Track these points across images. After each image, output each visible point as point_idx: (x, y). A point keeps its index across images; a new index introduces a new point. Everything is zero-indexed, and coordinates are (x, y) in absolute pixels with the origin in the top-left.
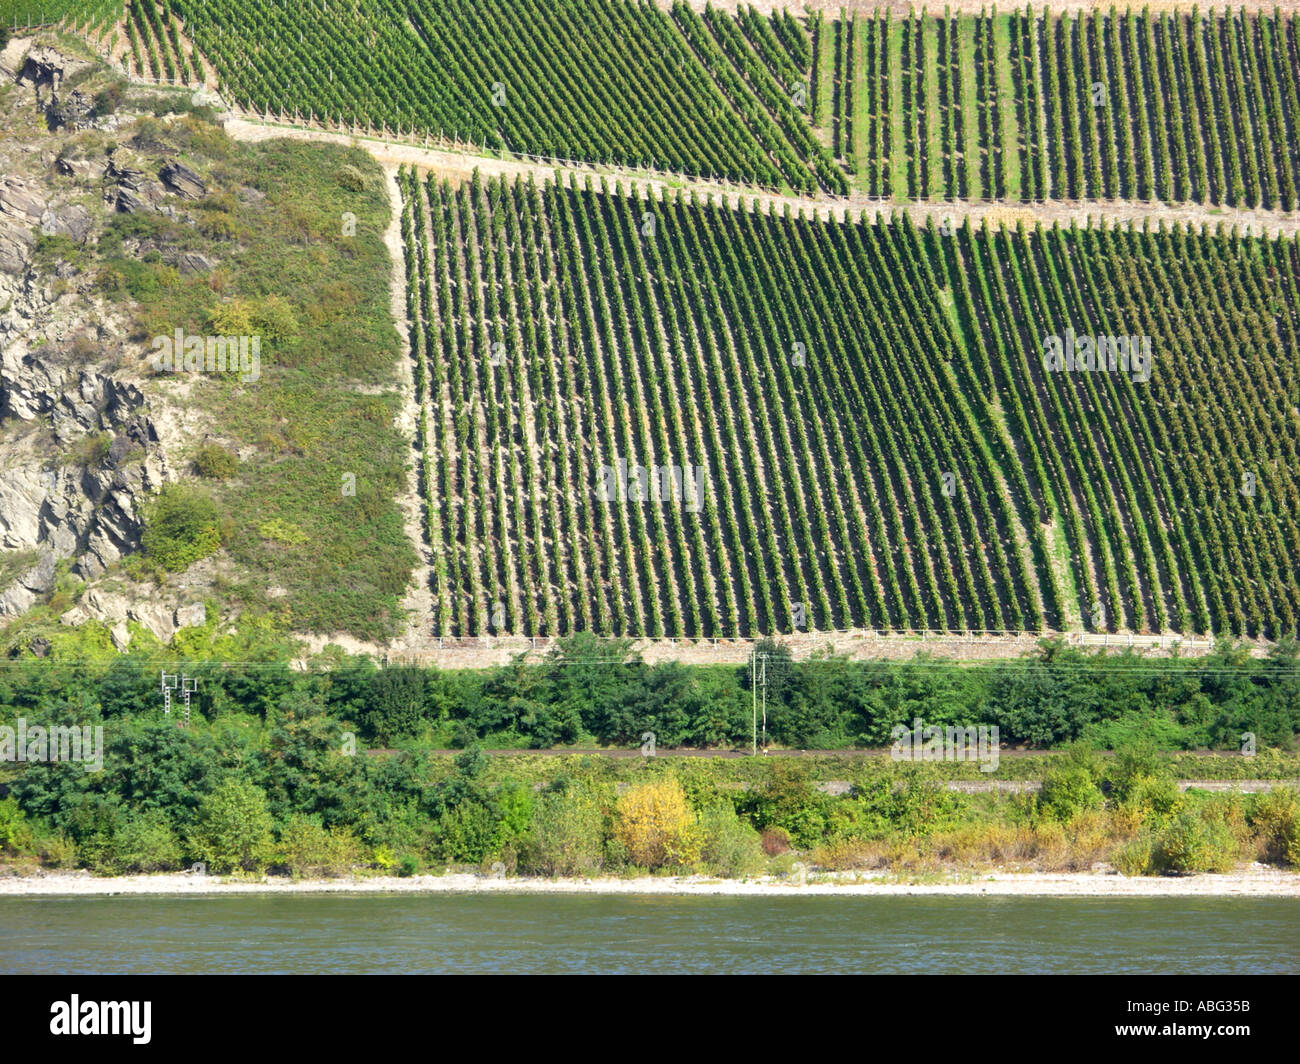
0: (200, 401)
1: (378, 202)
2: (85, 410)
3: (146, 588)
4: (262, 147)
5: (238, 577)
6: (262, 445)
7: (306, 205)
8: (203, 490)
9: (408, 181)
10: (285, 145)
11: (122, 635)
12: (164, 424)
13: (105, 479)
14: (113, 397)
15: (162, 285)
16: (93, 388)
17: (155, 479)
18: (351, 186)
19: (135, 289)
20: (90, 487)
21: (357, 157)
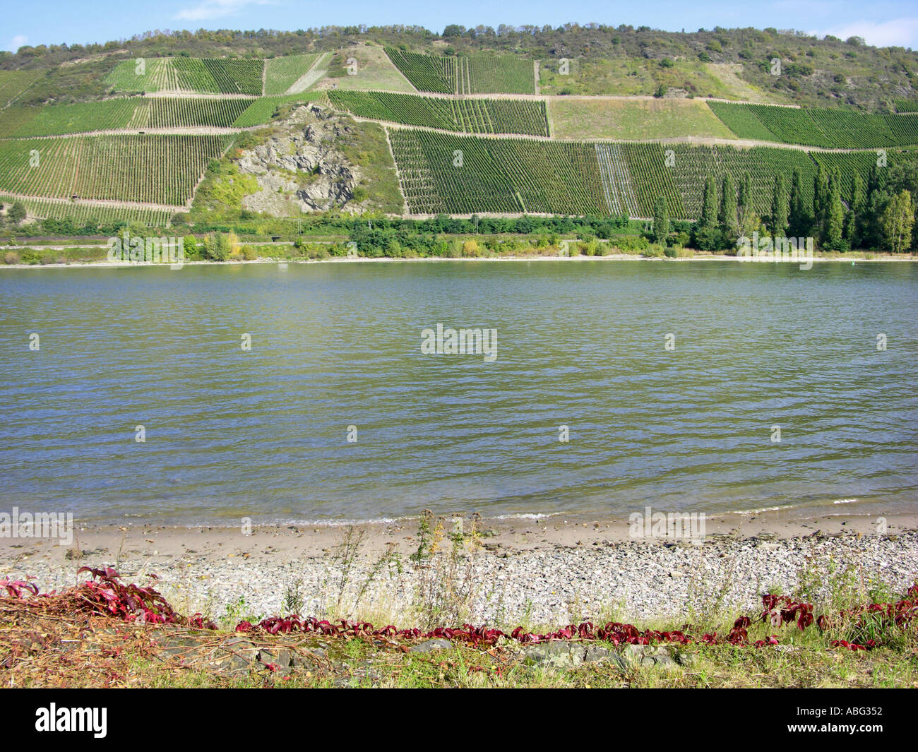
0: (360, 171)
1: (384, 133)
2: (336, 172)
3: (356, 205)
4: (362, 123)
5: (373, 203)
6: (372, 179)
7: (372, 134)
8: (361, 187)
9: (389, 129)
10: (366, 123)
11: (352, 214)
12: (354, 175)
13: (342, 185)
14: (342, 170)
15: (348, 149)
16: (338, 168)
17: (353, 185)
18: (379, 130)
19: (343, 150)
20: (339, 187)
21: (379, 125)
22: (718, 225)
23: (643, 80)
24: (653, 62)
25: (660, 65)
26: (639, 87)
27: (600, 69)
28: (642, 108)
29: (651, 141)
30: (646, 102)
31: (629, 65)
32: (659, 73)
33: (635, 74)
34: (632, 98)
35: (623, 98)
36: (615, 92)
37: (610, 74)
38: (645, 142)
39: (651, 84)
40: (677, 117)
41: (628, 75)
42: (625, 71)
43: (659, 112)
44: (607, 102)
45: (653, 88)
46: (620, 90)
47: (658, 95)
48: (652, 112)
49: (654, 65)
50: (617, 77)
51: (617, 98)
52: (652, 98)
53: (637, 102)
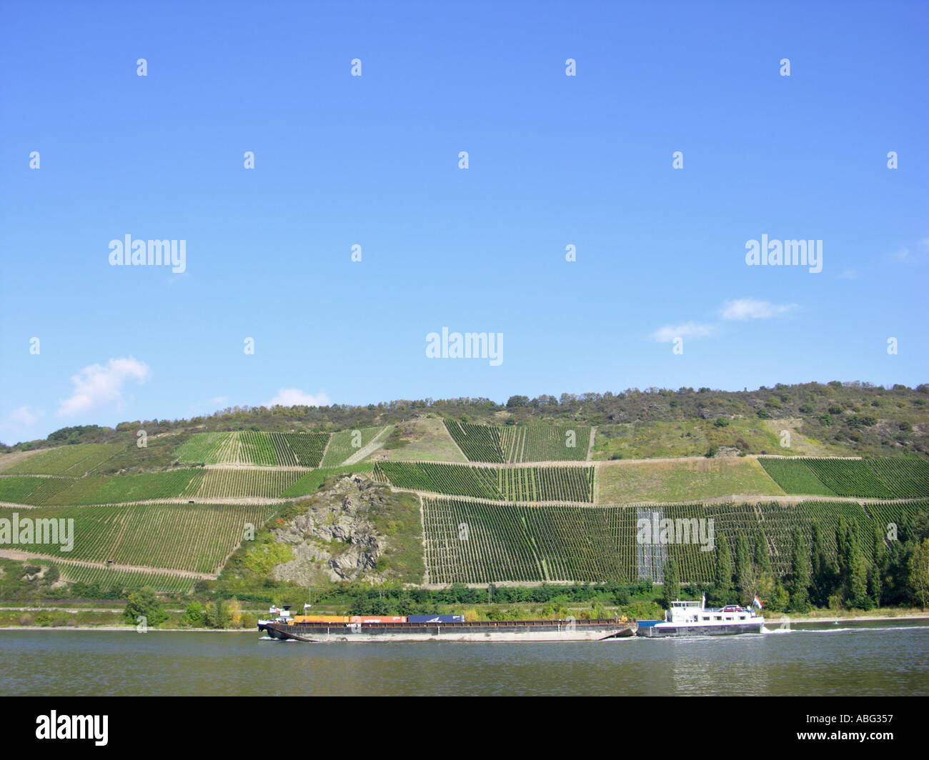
0: (386, 540)
1: (419, 503)
2: (365, 542)
3: (376, 575)
4: (398, 493)
5: (393, 573)
6: (398, 548)
7: (406, 504)
8: (386, 556)
9: (424, 499)
10: (402, 493)
11: (372, 583)
12: (380, 544)
13: (369, 555)
14: (371, 539)
15: (379, 519)
16: (367, 538)
17: (378, 555)
18: (414, 500)
19: (375, 520)
20: (366, 556)
21: (415, 495)
22: (732, 587)
23: (696, 440)
24: (708, 422)
25: (715, 425)
26: (691, 448)
27: (654, 432)
28: (690, 468)
29: (695, 503)
30: (695, 463)
31: (684, 427)
32: (713, 432)
33: (689, 435)
34: (683, 460)
35: (672, 460)
36: (667, 455)
37: (664, 437)
38: (688, 503)
39: (704, 444)
40: (724, 477)
41: (682, 437)
42: (680, 432)
43: (708, 472)
44: (657, 464)
45: (705, 448)
46: (671, 452)
47: (709, 455)
48: (700, 473)
49: (709, 425)
50: (670, 439)
51: (668, 460)
52: (703, 458)
53: (686, 464)
